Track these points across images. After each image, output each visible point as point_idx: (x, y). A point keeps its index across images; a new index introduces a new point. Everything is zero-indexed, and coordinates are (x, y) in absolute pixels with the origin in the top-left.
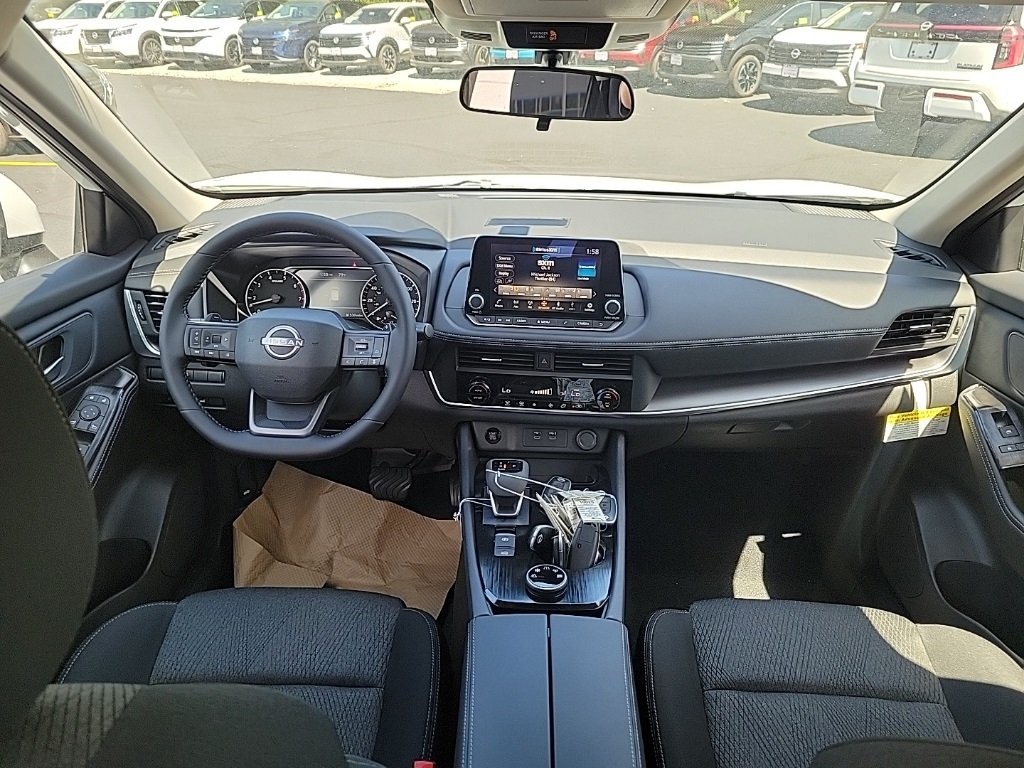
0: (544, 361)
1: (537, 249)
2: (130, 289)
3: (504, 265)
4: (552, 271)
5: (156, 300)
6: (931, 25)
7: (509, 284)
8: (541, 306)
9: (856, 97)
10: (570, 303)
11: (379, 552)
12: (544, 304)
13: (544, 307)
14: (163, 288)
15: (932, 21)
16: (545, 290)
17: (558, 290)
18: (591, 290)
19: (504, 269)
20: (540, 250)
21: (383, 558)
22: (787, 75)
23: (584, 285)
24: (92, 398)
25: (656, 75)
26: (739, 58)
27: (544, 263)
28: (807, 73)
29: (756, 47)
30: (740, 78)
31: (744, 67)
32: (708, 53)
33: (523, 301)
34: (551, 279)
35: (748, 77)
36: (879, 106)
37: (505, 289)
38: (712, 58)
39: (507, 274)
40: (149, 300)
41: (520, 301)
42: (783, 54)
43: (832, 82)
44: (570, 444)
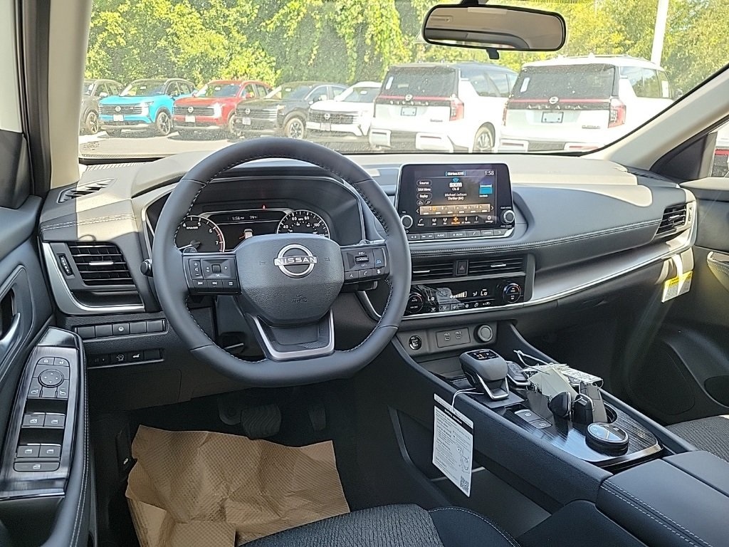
0: (462, 268)
1: (449, 174)
2: (49, 242)
3: (424, 188)
4: (461, 190)
5: (83, 251)
6: (411, 96)
7: (429, 205)
8: (454, 221)
9: (374, 139)
10: (475, 217)
11: (263, 489)
12: (456, 219)
13: (456, 222)
14: (93, 236)
15: (411, 94)
16: (457, 208)
17: (465, 207)
18: (489, 205)
19: (423, 193)
20: (451, 174)
21: (268, 494)
22: (324, 130)
23: (484, 201)
24: (46, 361)
25: (232, 131)
26: (288, 121)
27: (454, 184)
28: (336, 127)
29: (298, 113)
30: (291, 132)
31: (292, 126)
32: (268, 117)
33: (440, 219)
34: (460, 198)
35: (296, 132)
36: (389, 145)
37: (425, 210)
38: (271, 120)
39: (427, 196)
40: (74, 251)
41: (437, 218)
42: (319, 117)
43: (352, 133)
44: (472, 339)
